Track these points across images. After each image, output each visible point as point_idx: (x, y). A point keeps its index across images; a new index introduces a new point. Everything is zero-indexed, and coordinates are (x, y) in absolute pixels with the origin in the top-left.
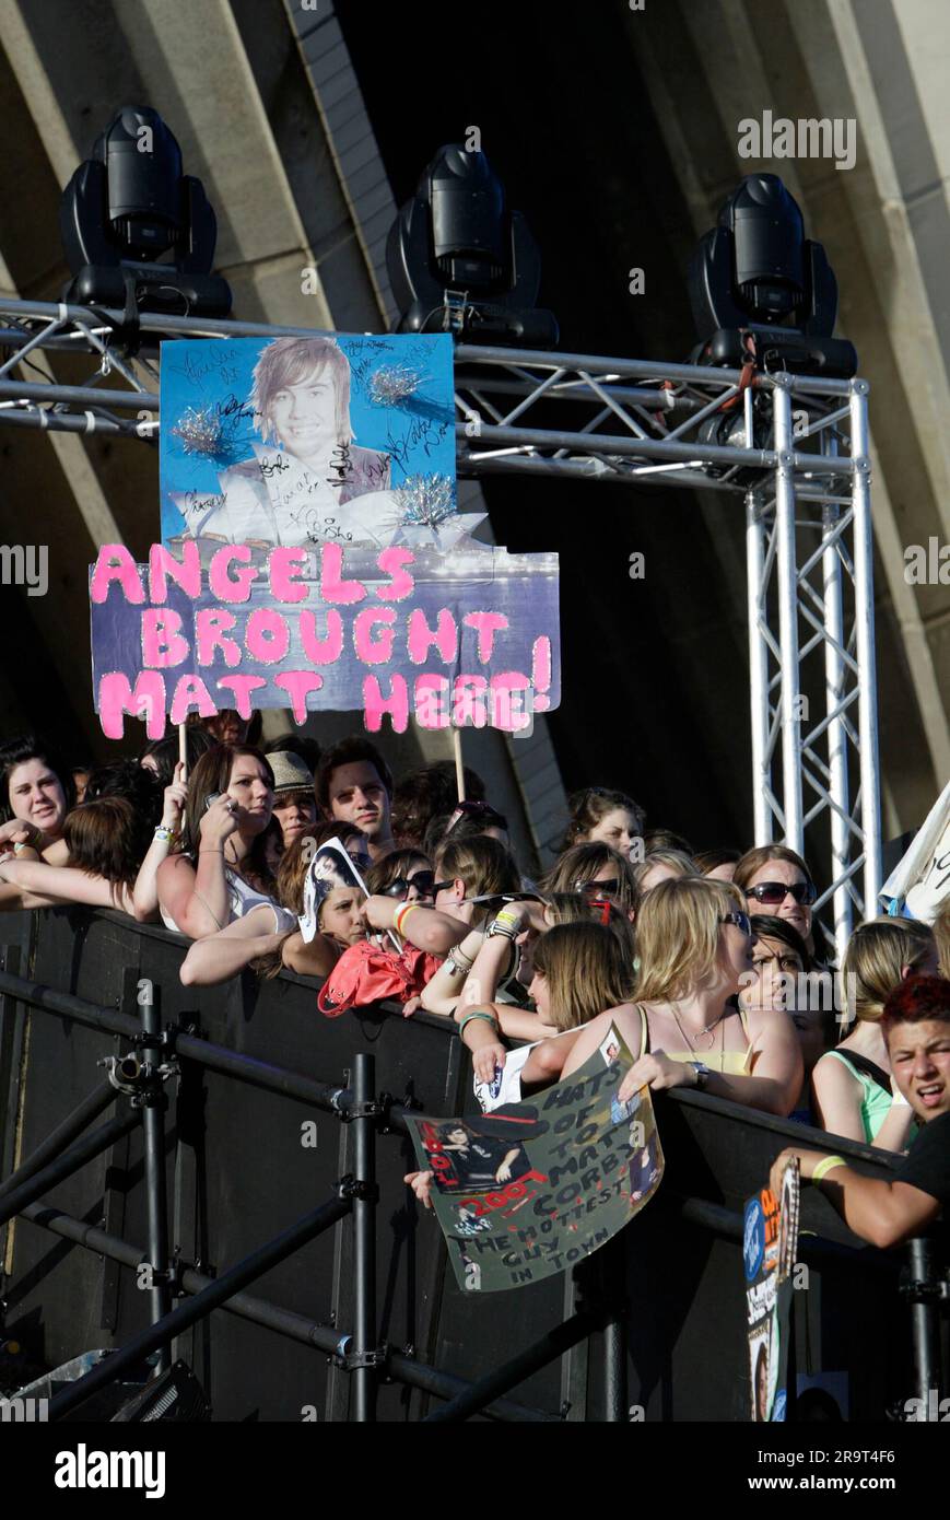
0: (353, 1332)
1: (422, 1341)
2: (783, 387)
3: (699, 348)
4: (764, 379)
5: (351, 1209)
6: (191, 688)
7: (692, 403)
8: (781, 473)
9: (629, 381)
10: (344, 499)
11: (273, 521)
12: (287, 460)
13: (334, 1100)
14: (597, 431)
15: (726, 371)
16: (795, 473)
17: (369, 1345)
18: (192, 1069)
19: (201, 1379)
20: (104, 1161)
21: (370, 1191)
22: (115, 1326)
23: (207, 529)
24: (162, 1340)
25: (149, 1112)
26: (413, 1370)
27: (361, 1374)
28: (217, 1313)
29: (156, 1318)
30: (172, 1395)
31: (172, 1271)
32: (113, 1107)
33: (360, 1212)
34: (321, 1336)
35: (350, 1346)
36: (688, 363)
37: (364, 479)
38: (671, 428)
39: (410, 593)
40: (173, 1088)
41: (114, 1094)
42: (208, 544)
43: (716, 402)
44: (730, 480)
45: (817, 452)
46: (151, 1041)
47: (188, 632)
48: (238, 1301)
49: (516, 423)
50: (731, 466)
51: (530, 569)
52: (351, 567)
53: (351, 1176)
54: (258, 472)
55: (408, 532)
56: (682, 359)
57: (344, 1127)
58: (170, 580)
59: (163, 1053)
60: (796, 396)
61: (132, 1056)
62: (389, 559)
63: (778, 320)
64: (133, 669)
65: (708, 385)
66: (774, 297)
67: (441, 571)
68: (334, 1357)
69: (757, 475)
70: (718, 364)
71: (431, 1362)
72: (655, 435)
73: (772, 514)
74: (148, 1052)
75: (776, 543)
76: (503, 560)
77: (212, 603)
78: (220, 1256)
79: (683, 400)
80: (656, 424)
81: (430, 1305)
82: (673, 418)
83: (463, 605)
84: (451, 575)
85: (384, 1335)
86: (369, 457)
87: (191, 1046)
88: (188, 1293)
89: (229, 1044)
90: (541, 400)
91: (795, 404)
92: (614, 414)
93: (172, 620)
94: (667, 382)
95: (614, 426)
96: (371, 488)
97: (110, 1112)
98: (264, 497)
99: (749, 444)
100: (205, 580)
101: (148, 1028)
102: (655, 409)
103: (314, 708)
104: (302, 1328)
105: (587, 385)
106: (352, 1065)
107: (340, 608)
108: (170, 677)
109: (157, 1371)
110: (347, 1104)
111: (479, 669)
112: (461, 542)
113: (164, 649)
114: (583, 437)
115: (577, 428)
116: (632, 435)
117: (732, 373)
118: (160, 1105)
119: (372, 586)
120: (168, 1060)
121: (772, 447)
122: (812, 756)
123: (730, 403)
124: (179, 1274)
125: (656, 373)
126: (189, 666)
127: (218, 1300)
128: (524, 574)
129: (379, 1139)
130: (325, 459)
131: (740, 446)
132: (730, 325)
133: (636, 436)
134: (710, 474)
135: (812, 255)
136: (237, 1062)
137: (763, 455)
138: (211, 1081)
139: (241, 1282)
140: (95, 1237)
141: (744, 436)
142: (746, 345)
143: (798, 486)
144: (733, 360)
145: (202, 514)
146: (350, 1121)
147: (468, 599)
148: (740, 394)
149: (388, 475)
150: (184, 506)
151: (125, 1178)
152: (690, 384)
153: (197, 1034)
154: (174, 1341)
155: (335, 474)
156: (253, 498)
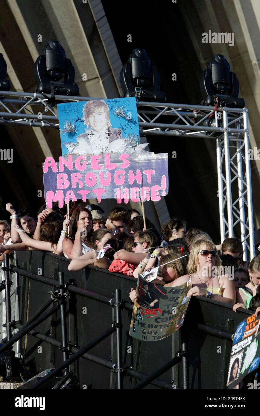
0: (117, 363)
1: (135, 365)
2: (225, 111)
3: (203, 101)
4: (220, 109)
5: (115, 330)
6: (70, 194)
7: (201, 115)
8: (225, 133)
9: (184, 110)
10: (110, 142)
11: (92, 149)
12: (94, 132)
13: (110, 301)
14: (177, 123)
15: (210, 107)
16: (229, 134)
17: (121, 366)
18: (73, 294)
19: (76, 375)
20: (50, 318)
21: (120, 326)
22: (54, 363)
23: (74, 152)
24: (66, 366)
25: (62, 306)
26: (133, 373)
27: (119, 374)
28: (81, 358)
29: (65, 360)
30: (69, 380)
31: (69, 348)
32: (52, 305)
33: (118, 331)
34: (108, 364)
35: (116, 366)
36: (200, 105)
37: (115, 136)
38: (196, 122)
39: (128, 166)
40: (68, 300)
41: (52, 301)
42: (74, 156)
43: (208, 115)
44: (212, 136)
45: (235, 128)
46: (62, 287)
47: (69, 179)
48: (86, 355)
49: (155, 122)
50: (212, 132)
51: (160, 158)
52: (113, 160)
53: (115, 322)
54: (86, 136)
55: (128, 150)
56: (199, 104)
57: (113, 309)
58: (64, 166)
59: (65, 290)
60: (229, 113)
61: (57, 291)
62: (123, 157)
63: (223, 93)
64: (55, 189)
65: (206, 111)
66: (222, 87)
67: (137, 159)
68: (112, 369)
69: (219, 134)
70: (208, 105)
71: (137, 370)
72: (192, 124)
73: (223, 144)
74: (61, 290)
75: (224, 152)
76: (153, 156)
77: (76, 171)
78: (81, 344)
79: (199, 115)
80: (192, 121)
81: (137, 355)
82: (196, 120)
83: (143, 168)
84: (140, 160)
85: (125, 363)
86: (116, 130)
87: (72, 288)
88: (73, 353)
89: (82, 287)
90: (161, 116)
91: (228, 115)
92: (181, 119)
93: (65, 176)
94: (195, 110)
95: (181, 122)
96: (117, 138)
97: (51, 306)
98: (88, 142)
99: (217, 126)
100: (74, 165)
101: (61, 284)
102: (191, 117)
103: (103, 198)
104: (103, 362)
105: (174, 111)
106: (115, 292)
107: (110, 171)
108: (65, 191)
109: (65, 374)
110: (114, 302)
111: (148, 185)
112: (142, 152)
113: (63, 184)
114: (173, 125)
115: (171, 123)
116: (186, 124)
117: (212, 107)
118: (64, 304)
119: (118, 164)
120: (66, 292)
121: (223, 127)
122: (235, 208)
123: (211, 115)
124: (71, 348)
125: (192, 108)
126: (70, 188)
127: (81, 355)
128: (159, 159)
129: (122, 311)
130: (104, 132)
131: (214, 126)
132: (211, 94)
133: (187, 125)
134: (207, 134)
135: (232, 76)
136: (85, 292)
137: (220, 129)
138: (78, 297)
139: (87, 350)
140: (48, 339)
141: (215, 124)
142: (215, 100)
143: (230, 137)
144: (212, 104)
145: (73, 148)
146: (115, 307)
147: (144, 166)
148: (214, 113)
149: (121, 135)
150: (67, 146)
151: (56, 323)
152: (201, 111)
153: (74, 285)
154: (70, 366)
155: (107, 135)
156: (86, 143)
